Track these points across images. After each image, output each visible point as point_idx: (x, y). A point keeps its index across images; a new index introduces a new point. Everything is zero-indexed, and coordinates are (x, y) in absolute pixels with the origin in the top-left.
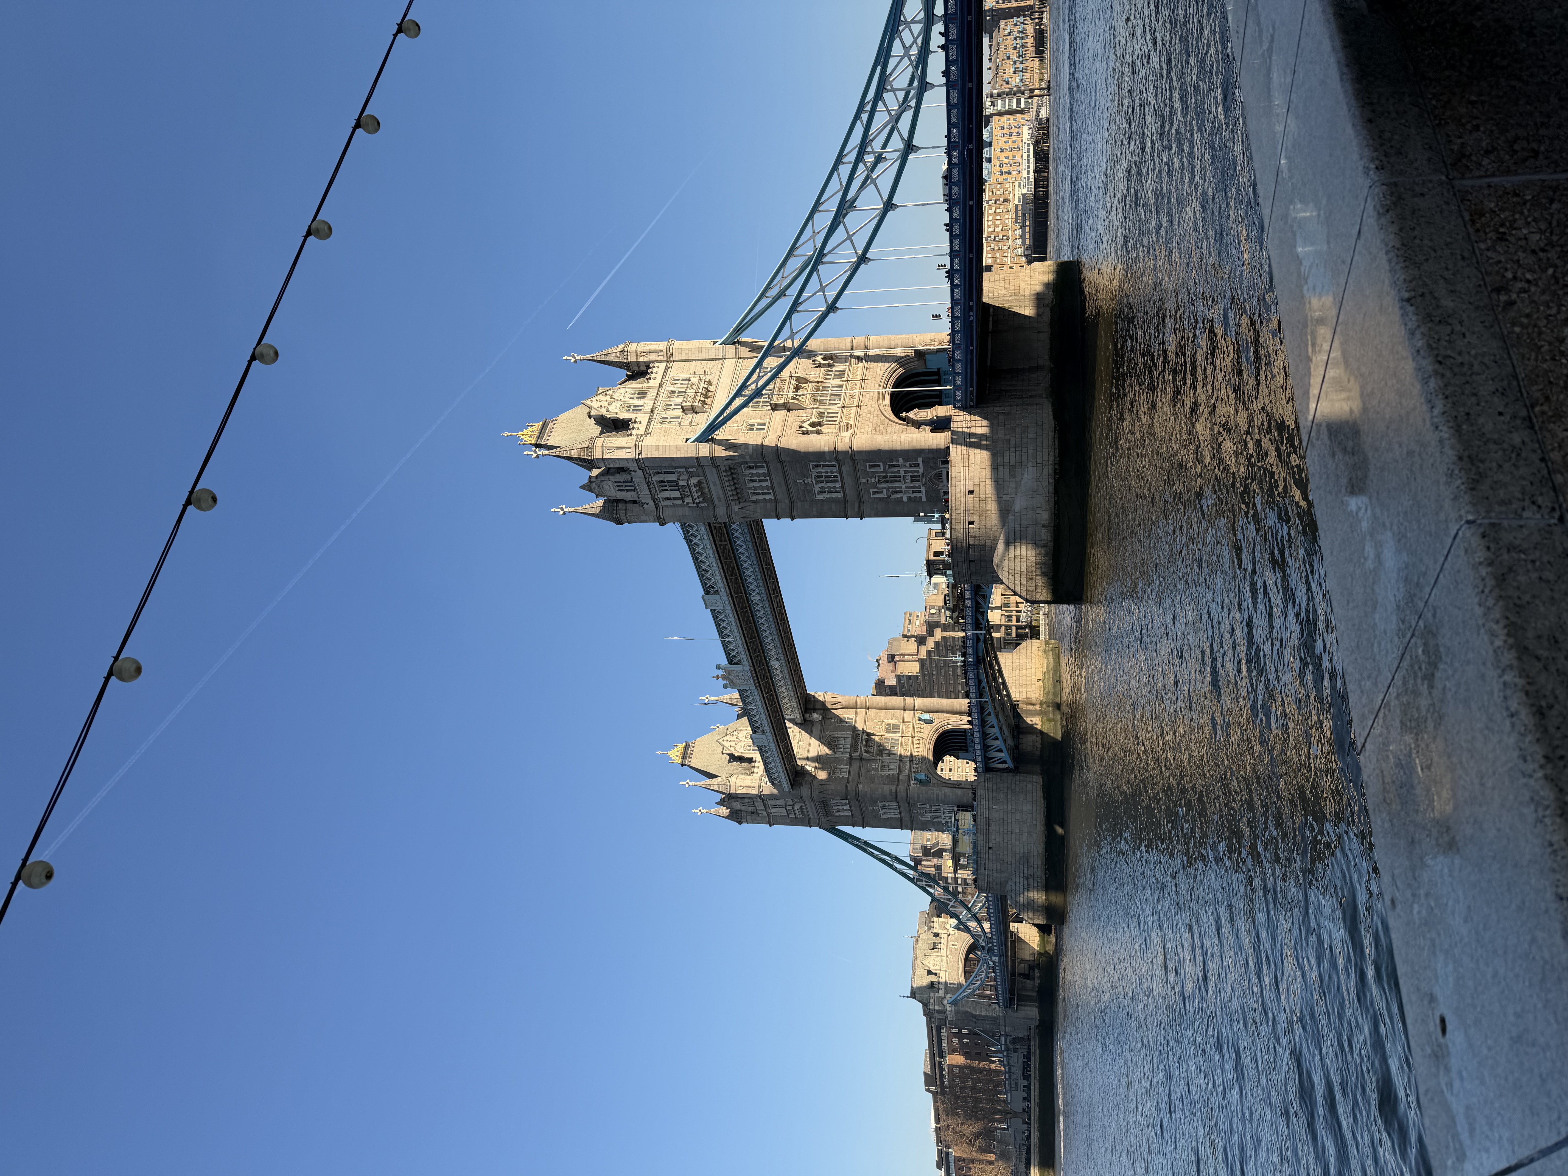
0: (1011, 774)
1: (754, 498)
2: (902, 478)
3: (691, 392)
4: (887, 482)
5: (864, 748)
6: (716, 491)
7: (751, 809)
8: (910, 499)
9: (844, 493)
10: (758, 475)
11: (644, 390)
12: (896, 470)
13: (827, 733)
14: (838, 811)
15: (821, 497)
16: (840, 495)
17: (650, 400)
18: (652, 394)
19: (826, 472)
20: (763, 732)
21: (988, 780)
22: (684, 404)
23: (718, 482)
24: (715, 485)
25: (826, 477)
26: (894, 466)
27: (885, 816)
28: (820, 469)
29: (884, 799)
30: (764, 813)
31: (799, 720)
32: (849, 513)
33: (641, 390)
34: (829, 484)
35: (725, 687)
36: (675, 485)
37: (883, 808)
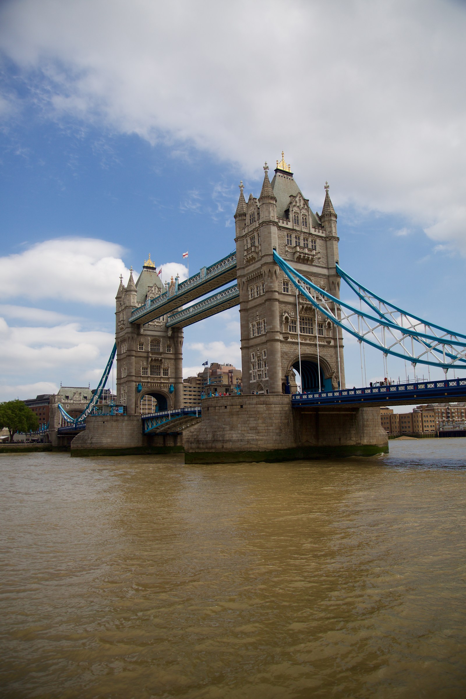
0: (142, 432)
1: (249, 289)
2: (260, 369)
3: (306, 251)
4: (258, 361)
5: (154, 358)
6: (251, 268)
7: (122, 303)
8: (251, 374)
9: (253, 338)
10: (260, 291)
11: (308, 225)
12: (264, 366)
13: (161, 340)
14: (123, 347)
15: (251, 326)
16: (252, 336)
17: (302, 229)
18: (304, 230)
19: (262, 328)
20: (151, 305)
21: (138, 420)
22: (298, 248)
23: (255, 268)
24: (254, 267)
25: (260, 327)
26: (265, 365)
27: (122, 370)
28: (263, 324)
30: (120, 310)
31: (167, 325)
32: (243, 342)
33: (308, 223)
34: (256, 330)
35: (168, 284)
36: (253, 245)
37: (125, 369)
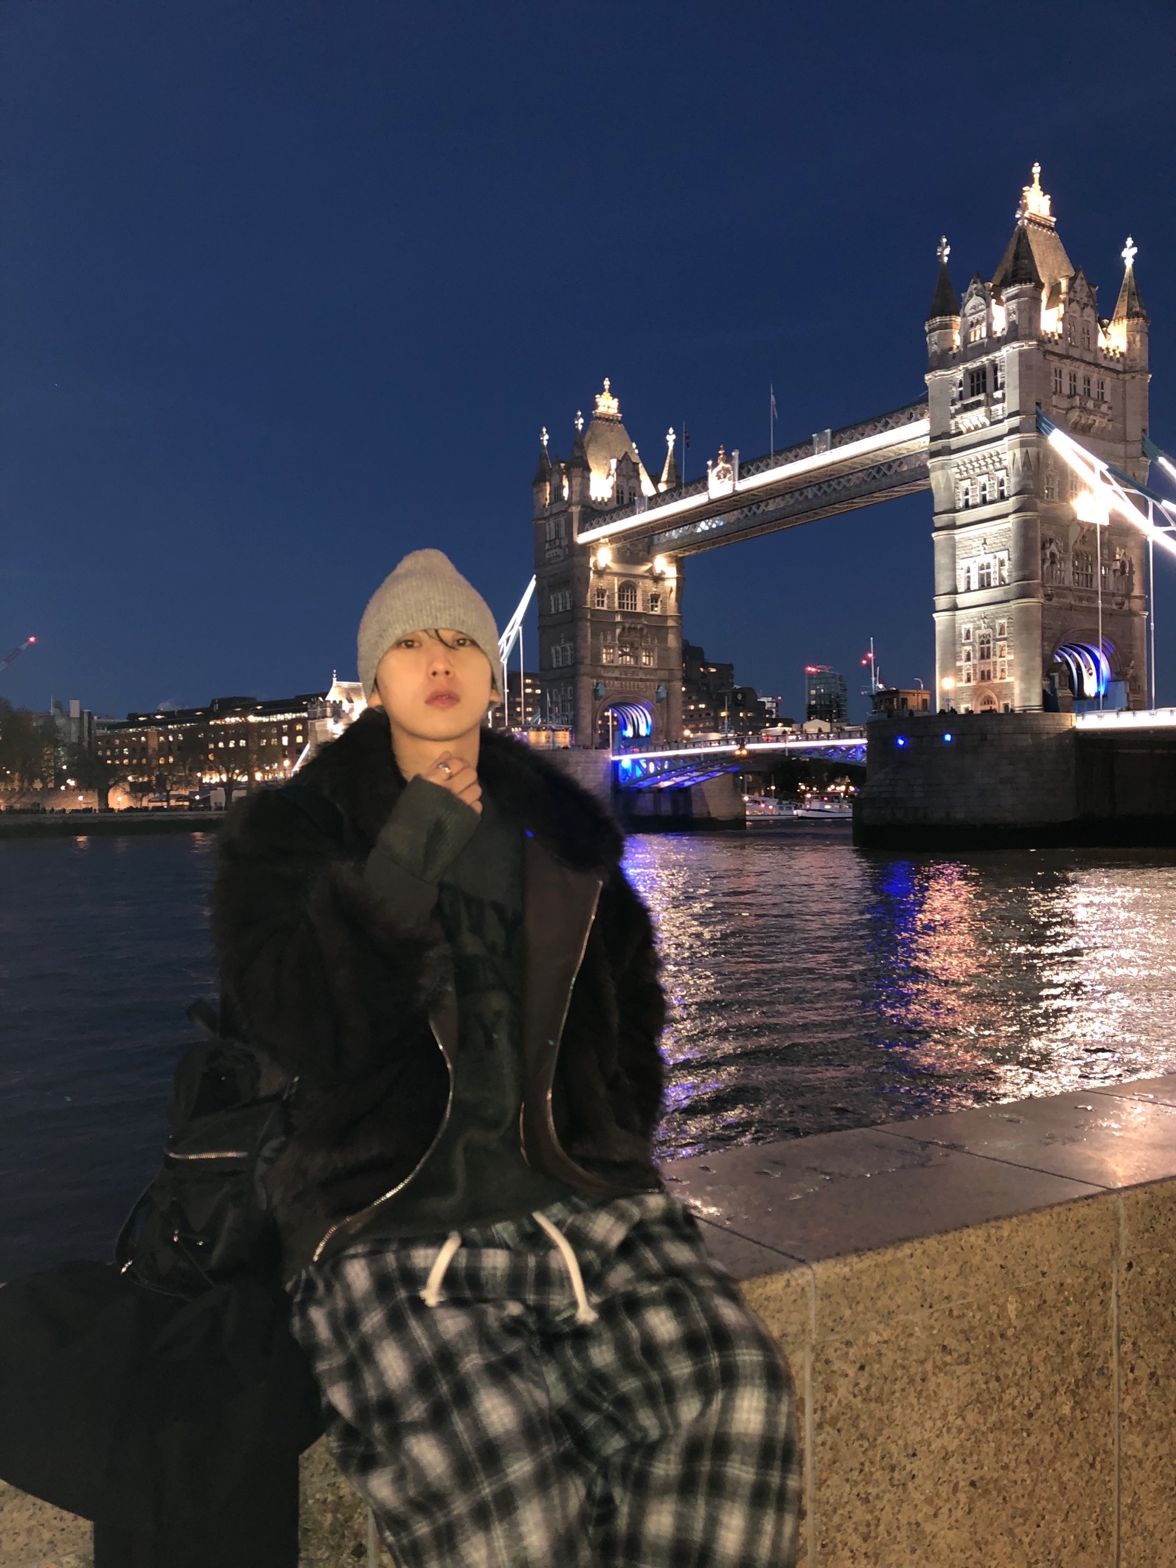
0: (612, 786)
1: (960, 489)
2: (986, 660)
3: (1090, 405)
4: (982, 643)
5: (627, 625)
7: (553, 498)
8: (960, 669)
9: (967, 595)
10: (992, 493)
11: (1092, 346)
12: (998, 653)
13: (640, 584)
14: (556, 599)
15: (962, 567)
16: (965, 591)
17: (1082, 355)
18: (1087, 357)
19: (994, 574)
22: (1078, 398)
25: (988, 572)
26: (1003, 651)
27: (553, 651)
28: (998, 565)
29: (575, 650)
33: (1092, 341)
34: (978, 577)
36: (978, 390)
37: (564, 649)
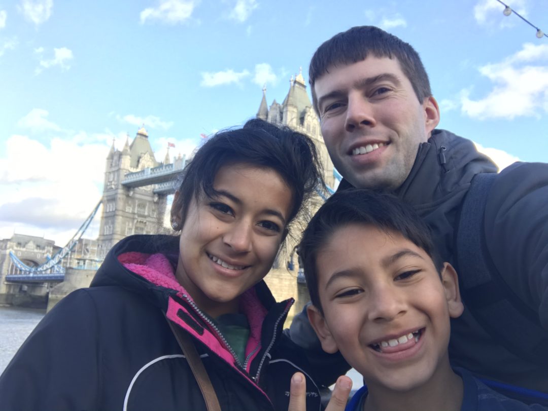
5: (139, 220)
7: (114, 164)
13: (148, 204)
14: (110, 206)
20: (151, 173)
27: (105, 228)
29: (114, 228)
30: (111, 171)
31: (155, 191)
35: (175, 158)
